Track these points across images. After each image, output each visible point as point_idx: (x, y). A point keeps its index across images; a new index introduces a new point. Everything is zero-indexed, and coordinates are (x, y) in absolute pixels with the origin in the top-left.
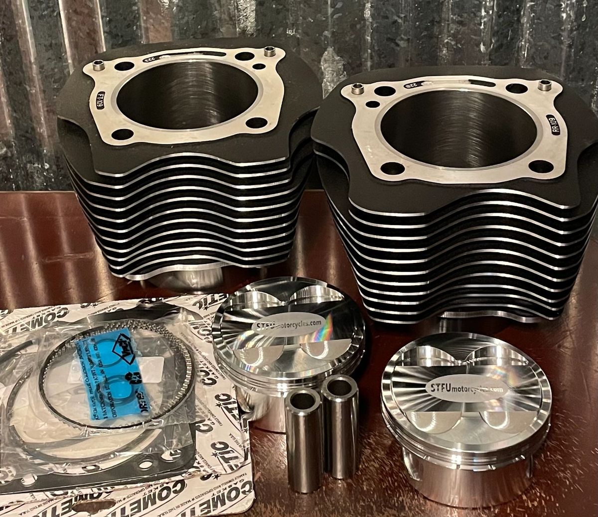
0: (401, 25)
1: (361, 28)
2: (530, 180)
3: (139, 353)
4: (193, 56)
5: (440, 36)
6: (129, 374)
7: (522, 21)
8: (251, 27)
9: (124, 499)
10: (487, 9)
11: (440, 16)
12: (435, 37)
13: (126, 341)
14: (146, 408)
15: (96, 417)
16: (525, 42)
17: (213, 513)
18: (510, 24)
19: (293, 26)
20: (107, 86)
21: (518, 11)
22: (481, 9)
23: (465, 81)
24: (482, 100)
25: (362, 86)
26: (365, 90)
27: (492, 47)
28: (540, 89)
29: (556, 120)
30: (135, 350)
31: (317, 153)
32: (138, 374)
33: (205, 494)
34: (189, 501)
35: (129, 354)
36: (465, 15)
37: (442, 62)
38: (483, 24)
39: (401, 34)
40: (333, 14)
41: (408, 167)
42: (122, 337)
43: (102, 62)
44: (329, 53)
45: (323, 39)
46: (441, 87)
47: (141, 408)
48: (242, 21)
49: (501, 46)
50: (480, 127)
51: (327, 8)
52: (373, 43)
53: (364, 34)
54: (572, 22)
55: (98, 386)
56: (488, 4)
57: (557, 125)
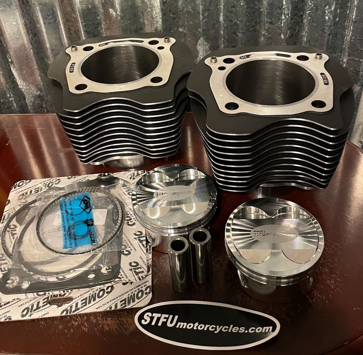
0: (239, 25)
1: (218, 27)
2: (312, 112)
3: (94, 207)
4: (126, 43)
5: (260, 31)
6: (87, 220)
7: (304, 22)
8: (160, 27)
9: (78, 297)
10: (285, 15)
11: (260, 20)
12: (257, 31)
13: (87, 200)
14: (95, 241)
15: (65, 247)
16: (305, 33)
17: (128, 307)
18: (298, 23)
19: (182, 26)
20: (77, 59)
21: (302, 16)
22: (282, 15)
23: (274, 54)
24: (283, 65)
25: (216, 58)
26: (218, 60)
27: (287, 36)
28: (316, 58)
29: (326, 76)
30: (91, 205)
31: (190, 97)
32: (92, 220)
33: (124, 294)
34: (115, 299)
35: (88, 208)
36: (273, 19)
37: (261, 44)
38: (283, 23)
39: (239, 29)
40: (203, 19)
41: (241, 105)
42: (85, 198)
43: (76, 46)
44: (201, 40)
45: (198, 33)
46: (260, 58)
47: (91, 241)
48: (155, 24)
49: (292, 35)
50: (282, 80)
51: (199, 16)
52: (225, 35)
53: (220, 30)
54: (331, 22)
55: (69, 227)
56: (286, 12)
57: (327, 79)
